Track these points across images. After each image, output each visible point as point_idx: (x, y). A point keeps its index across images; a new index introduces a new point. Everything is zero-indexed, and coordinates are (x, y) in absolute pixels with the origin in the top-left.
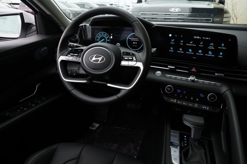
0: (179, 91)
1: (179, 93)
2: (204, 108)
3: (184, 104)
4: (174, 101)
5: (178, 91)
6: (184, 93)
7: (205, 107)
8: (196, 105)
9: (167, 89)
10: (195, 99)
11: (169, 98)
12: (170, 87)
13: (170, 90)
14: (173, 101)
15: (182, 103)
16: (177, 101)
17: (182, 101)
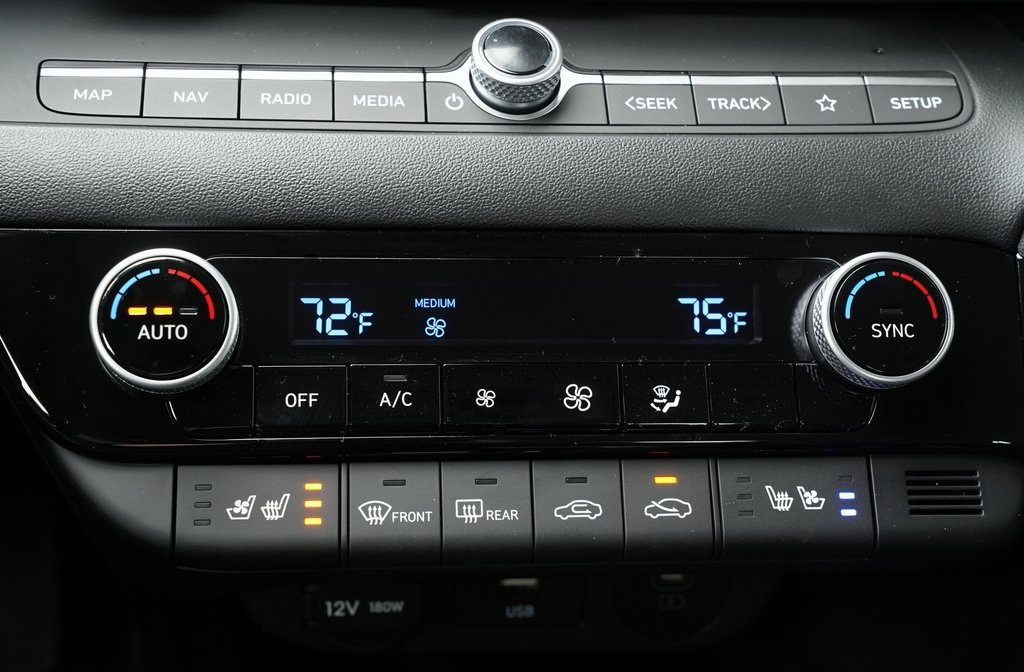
0: (335, 317)
1: (354, 345)
2: (798, 502)
3: (470, 516)
4: (296, 511)
5: (326, 327)
6: (435, 328)
7: (811, 498)
9: (120, 331)
11: (189, 475)
12: (153, 288)
13: (181, 332)
15: (442, 512)
16: (342, 507)
17: (423, 478)
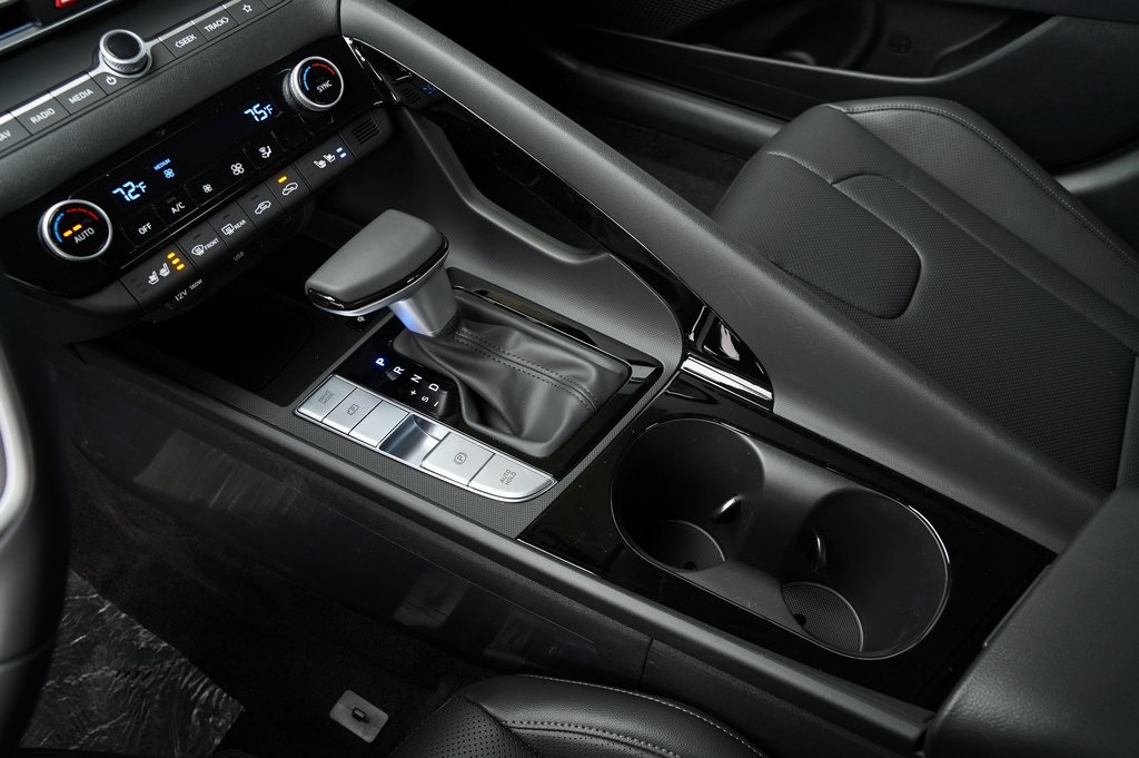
0: (130, 191)
1: (145, 198)
2: (327, 161)
3: (230, 232)
4: (172, 268)
5: (129, 197)
6: (169, 173)
7: (330, 157)
8: (288, 186)
10: (251, 160)
11: (122, 280)
12: (67, 219)
13: (90, 231)
14: (165, 272)
15: (220, 236)
16: (185, 256)
17: (204, 229)
